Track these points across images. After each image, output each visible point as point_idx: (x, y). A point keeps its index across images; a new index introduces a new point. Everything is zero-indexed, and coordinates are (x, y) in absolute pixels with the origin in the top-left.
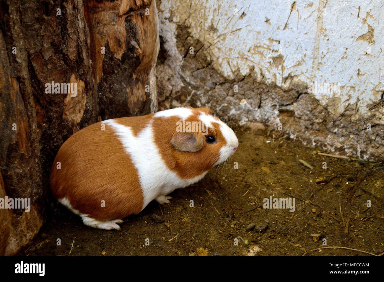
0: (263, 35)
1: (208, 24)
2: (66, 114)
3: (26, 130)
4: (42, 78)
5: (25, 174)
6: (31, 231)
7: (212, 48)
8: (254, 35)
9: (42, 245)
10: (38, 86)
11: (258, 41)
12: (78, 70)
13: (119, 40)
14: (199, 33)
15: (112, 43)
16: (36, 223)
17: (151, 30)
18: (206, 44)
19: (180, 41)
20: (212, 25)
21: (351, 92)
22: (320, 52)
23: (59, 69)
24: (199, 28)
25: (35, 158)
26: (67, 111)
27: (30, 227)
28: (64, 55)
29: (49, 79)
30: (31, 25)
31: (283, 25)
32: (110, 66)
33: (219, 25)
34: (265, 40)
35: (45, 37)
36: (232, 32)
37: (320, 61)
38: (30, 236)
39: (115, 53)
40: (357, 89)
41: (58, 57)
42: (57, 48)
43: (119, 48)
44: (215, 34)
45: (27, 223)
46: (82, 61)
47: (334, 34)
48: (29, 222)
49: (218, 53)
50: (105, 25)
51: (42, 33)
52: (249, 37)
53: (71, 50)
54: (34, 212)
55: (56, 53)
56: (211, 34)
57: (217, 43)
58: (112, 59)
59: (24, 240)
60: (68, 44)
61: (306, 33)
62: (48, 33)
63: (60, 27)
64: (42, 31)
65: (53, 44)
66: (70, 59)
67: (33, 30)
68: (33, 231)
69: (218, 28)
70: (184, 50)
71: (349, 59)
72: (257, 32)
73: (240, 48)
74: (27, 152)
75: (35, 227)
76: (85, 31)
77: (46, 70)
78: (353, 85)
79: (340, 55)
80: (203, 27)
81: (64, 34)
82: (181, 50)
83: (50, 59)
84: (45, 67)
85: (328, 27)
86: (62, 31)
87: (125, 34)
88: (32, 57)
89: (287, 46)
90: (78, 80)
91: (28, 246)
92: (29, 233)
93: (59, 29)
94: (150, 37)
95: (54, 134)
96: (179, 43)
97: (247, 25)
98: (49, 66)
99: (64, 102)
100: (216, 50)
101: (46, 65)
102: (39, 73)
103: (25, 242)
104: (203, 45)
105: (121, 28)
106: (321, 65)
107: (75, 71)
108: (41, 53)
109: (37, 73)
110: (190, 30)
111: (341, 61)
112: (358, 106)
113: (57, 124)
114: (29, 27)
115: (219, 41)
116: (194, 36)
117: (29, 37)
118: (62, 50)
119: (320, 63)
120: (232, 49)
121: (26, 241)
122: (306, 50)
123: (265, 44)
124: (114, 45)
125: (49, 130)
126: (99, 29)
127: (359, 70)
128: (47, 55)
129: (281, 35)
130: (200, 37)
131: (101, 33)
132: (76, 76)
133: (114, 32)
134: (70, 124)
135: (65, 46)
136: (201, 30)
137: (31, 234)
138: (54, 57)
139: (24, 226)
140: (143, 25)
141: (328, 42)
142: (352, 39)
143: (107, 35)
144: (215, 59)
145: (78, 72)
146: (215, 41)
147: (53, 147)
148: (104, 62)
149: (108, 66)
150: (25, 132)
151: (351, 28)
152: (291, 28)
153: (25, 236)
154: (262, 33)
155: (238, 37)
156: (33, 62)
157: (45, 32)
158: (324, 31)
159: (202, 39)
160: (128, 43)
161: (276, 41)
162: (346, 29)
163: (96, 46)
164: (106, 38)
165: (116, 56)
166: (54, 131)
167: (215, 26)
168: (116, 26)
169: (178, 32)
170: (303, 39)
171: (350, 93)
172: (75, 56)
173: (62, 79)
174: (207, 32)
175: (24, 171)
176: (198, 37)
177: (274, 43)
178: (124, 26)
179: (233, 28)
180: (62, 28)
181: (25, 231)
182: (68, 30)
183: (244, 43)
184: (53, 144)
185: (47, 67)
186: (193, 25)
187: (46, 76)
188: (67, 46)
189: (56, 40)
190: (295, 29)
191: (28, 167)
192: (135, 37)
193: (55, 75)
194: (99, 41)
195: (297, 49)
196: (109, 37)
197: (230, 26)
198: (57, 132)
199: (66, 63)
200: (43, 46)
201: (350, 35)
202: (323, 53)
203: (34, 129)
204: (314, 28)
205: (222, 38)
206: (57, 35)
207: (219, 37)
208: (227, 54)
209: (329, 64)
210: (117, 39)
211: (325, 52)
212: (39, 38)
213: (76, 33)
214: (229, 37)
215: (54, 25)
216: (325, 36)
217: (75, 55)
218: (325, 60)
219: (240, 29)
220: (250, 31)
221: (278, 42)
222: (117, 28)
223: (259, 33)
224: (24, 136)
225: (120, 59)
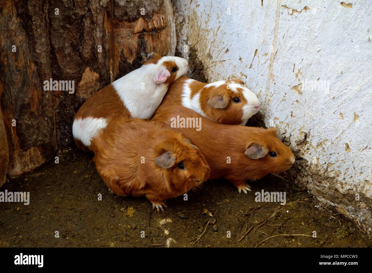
0: (238, 69)
1: (207, 52)
2: (79, 93)
3: (38, 97)
4: (62, 65)
5: (33, 125)
6: (33, 164)
7: (208, 69)
8: (232, 68)
9: (39, 175)
10: (59, 70)
11: (234, 73)
12: (93, 65)
13: (131, 50)
14: (202, 56)
15: (125, 51)
16: (38, 160)
17: (162, 47)
18: (205, 66)
19: (191, 59)
20: (210, 53)
21: (286, 127)
22: (270, 92)
23: (75, 61)
24: (202, 53)
25: (44, 117)
26: (80, 91)
27: (33, 161)
28: (80, 53)
29: (67, 67)
30: (57, 29)
31: (249, 65)
32: (124, 67)
33: (213, 54)
34: (238, 73)
35: (66, 39)
36: (220, 61)
37: (269, 99)
38: (31, 167)
39: (127, 58)
40: (290, 126)
41: (75, 53)
42: (75, 48)
43: (130, 56)
44: (211, 60)
45: (30, 158)
46: (97, 59)
47: (279, 80)
48: (32, 157)
49: (211, 75)
50: (122, 37)
51: (65, 36)
52: (230, 68)
53: (86, 51)
54: (38, 152)
55: (74, 51)
56: (209, 59)
57: (211, 67)
58: (125, 62)
59: (27, 168)
60: (83, 46)
61: (262, 75)
62: (69, 37)
63: (79, 34)
64: (65, 34)
65: (72, 44)
66: (84, 57)
67: (58, 33)
68: (34, 164)
69: (212, 56)
70: (194, 67)
71: (287, 102)
72: (234, 66)
73: (224, 74)
74: (38, 112)
75: (37, 162)
76: (103, 40)
77: (66, 60)
78: (288, 122)
79: (282, 98)
80: (204, 53)
81: (81, 39)
82: (191, 66)
83: (69, 54)
84: (65, 59)
85: (275, 74)
86: (80, 37)
87: (137, 47)
88: (56, 50)
89: (251, 81)
90: (93, 72)
91: (29, 173)
92: (31, 165)
93: (77, 36)
94: (159, 52)
95: (68, 104)
96: (191, 61)
97: (229, 58)
98: (68, 59)
99: (78, 85)
100: (210, 72)
101: (66, 57)
102: (60, 62)
103: (26, 169)
104: (203, 67)
105: (134, 42)
106: (270, 102)
107: (91, 65)
108: (63, 49)
109: (59, 61)
110: (197, 53)
111: (282, 102)
112: (290, 140)
113: (70, 98)
114: (56, 30)
115: (212, 66)
116: (199, 58)
117: (55, 37)
118: (79, 49)
119: (270, 100)
120: (219, 74)
121: (28, 169)
122: (262, 88)
123: (238, 76)
124: (127, 53)
125: (64, 101)
126: (118, 40)
127: (292, 112)
128: (67, 51)
129: (247, 72)
130: (202, 59)
131: (119, 43)
132: (90, 68)
133: (128, 44)
134: (81, 100)
135: (81, 47)
136: (203, 55)
137: (33, 166)
138: (72, 53)
139: (28, 159)
140: (153, 43)
141: (275, 85)
142: (289, 87)
143: (122, 45)
144: (209, 79)
145: (93, 66)
146: (210, 65)
147: (66, 113)
148: (120, 63)
149: (122, 66)
150: (37, 98)
151: (289, 79)
152: (254, 69)
153: (28, 166)
154: (237, 67)
155: (223, 66)
156: (56, 54)
157: (67, 35)
158: (272, 76)
159: (203, 62)
160: (138, 53)
161: (245, 75)
162: (286, 78)
163: (115, 51)
164: (122, 47)
165: (128, 60)
166: (68, 102)
167: (211, 54)
168: (130, 40)
169: (190, 53)
170: (260, 79)
171: (286, 129)
172: (89, 56)
173: (77, 69)
174: (207, 58)
175: (31, 123)
176: (201, 59)
177: (244, 76)
178: (137, 41)
179: (221, 58)
180: (80, 35)
181: (29, 163)
182: (84, 37)
183: (226, 72)
184: (67, 111)
185: (66, 59)
186: (199, 50)
187: (65, 65)
188: (83, 48)
189: (74, 43)
190: (256, 70)
191: (36, 121)
192: (144, 50)
193: (72, 65)
194: (117, 48)
195: (257, 85)
196: (124, 47)
197: (219, 57)
198: (70, 103)
199: (81, 58)
200: (64, 44)
201: (288, 84)
202: (271, 93)
203: (47, 98)
204: (267, 73)
205: (214, 64)
206: (75, 39)
207: (212, 63)
208: (217, 77)
209: (275, 102)
210: (130, 49)
211: (273, 92)
212: (62, 38)
213: (91, 40)
214: (218, 64)
215: (74, 32)
216: (273, 80)
217: (89, 54)
218: (272, 98)
219: (225, 61)
220: (230, 64)
221: (246, 77)
222: (131, 42)
223: (235, 66)
224: (36, 100)
225: (132, 63)
